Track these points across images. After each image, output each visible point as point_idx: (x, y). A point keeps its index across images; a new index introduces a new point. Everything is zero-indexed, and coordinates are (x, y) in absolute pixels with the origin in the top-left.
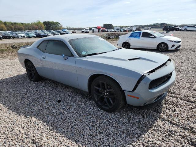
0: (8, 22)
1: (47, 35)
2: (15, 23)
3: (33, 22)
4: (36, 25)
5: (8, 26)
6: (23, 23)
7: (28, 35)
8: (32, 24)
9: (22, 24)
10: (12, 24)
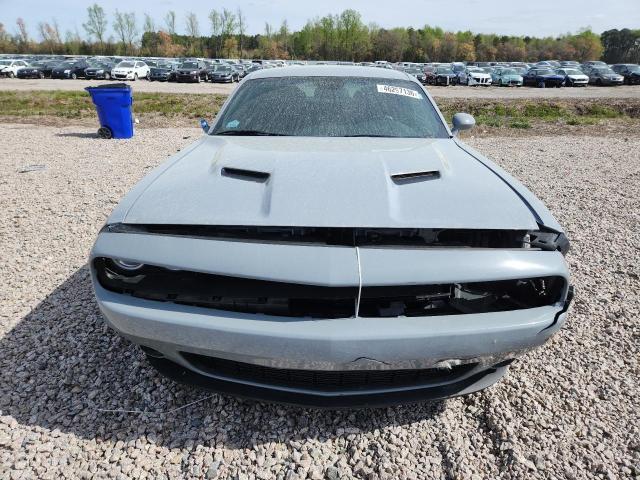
0: (486, 37)
1: (567, 79)
2: (505, 39)
3: (565, 33)
4: (570, 43)
5: (484, 48)
6: (531, 37)
7: (498, 77)
8: (558, 40)
9: (527, 40)
10: (496, 41)
